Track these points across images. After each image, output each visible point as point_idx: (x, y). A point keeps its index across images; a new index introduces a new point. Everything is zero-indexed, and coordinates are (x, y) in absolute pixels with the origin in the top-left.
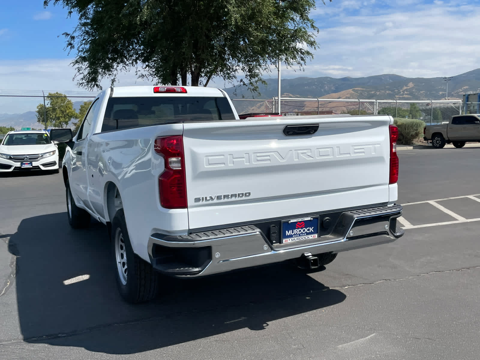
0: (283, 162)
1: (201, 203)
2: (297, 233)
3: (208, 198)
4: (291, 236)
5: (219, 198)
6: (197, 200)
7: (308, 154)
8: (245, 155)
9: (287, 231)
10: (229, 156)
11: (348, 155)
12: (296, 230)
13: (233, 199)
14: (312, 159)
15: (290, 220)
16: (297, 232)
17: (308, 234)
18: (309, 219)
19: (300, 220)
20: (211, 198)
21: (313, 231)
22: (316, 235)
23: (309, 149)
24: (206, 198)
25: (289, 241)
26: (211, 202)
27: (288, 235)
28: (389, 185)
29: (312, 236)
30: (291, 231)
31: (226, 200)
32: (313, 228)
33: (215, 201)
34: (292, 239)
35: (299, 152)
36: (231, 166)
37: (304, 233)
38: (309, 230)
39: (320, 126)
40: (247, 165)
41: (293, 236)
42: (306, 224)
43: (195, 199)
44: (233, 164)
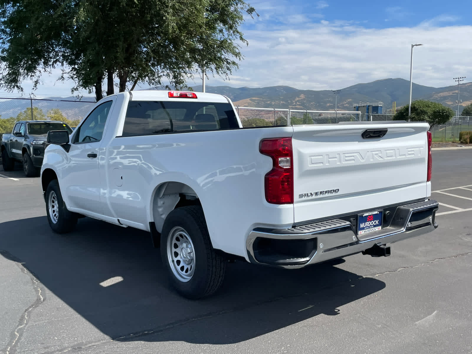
0: (362, 162)
1: (304, 199)
2: (368, 226)
3: (309, 195)
5: (316, 194)
6: (301, 196)
7: (380, 155)
8: (337, 156)
9: (361, 224)
10: (326, 156)
11: (404, 157)
12: (367, 223)
13: (327, 195)
14: (382, 159)
15: (364, 214)
17: (375, 226)
18: (376, 212)
19: (370, 213)
20: (312, 194)
21: (378, 224)
22: (380, 227)
23: (379, 150)
24: (308, 194)
25: (362, 233)
26: (310, 198)
28: (427, 183)
29: (378, 228)
31: (321, 196)
32: (378, 220)
33: (314, 197)
34: (364, 231)
35: (373, 153)
36: (327, 165)
37: (372, 226)
38: (375, 223)
39: (389, 130)
40: (338, 164)
41: (365, 228)
42: (374, 217)
43: (300, 195)
44: (329, 163)
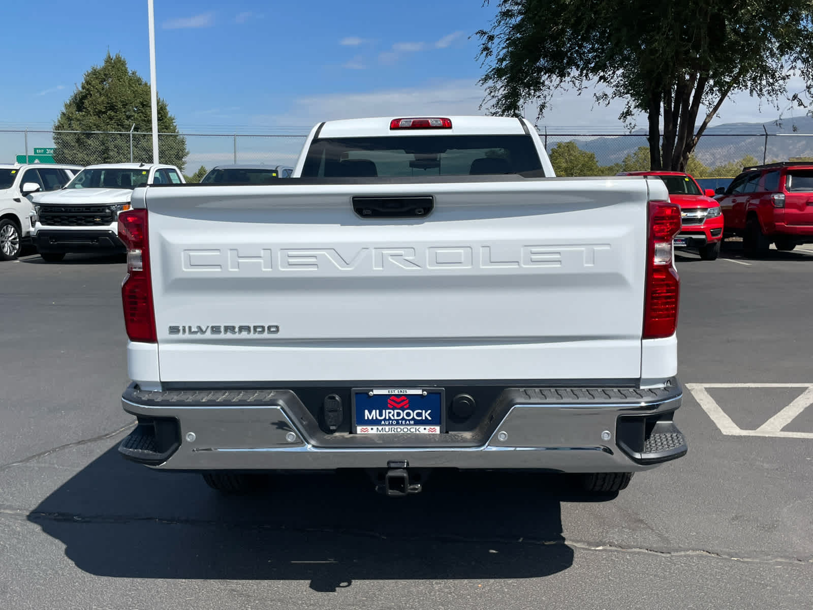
0: (346, 271)
1: (180, 336)
2: (392, 418)
3: (194, 329)
4: (376, 422)
5: (216, 330)
6: (174, 330)
7: (407, 258)
8: (262, 253)
9: (367, 412)
10: (229, 252)
11: (515, 266)
12: (387, 411)
13: (244, 335)
14: (419, 268)
15: (371, 390)
16: (391, 415)
17: (417, 423)
18: (419, 392)
19: (396, 392)
20: (200, 329)
21: (430, 418)
22: (438, 429)
23: (411, 247)
24: (190, 328)
25: (371, 432)
26: (199, 336)
27: (370, 418)
28: (643, 341)
29: (428, 428)
30: (378, 411)
31: (229, 335)
32: (429, 411)
33: (208, 335)
34: (378, 428)
35: (383, 252)
36: (233, 271)
37: (409, 420)
38: (419, 415)
39: (438, 199)
41: (383, 422)
42: (413, 402)
43: (170, 327)
44: (239, 268)
